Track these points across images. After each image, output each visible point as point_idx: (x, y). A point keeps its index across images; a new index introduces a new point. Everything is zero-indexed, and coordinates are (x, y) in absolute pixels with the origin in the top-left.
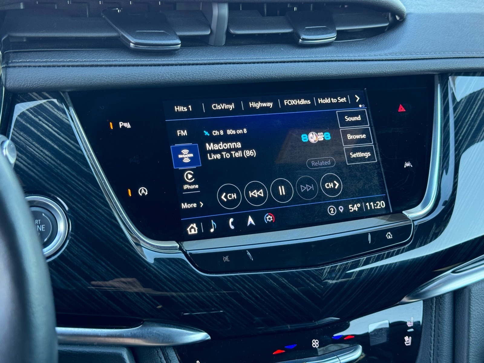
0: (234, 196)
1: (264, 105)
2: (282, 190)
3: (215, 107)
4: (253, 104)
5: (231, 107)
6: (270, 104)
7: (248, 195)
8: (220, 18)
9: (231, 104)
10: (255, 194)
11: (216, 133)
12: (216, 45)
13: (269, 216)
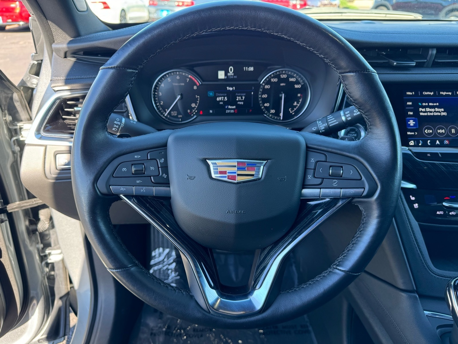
0: (431, 131)
1: (447, 93)
2: (453, 131)
3: (424, 93)
4: (441, 93)
5: (432, 93)
6: (450, 93)
7: (437, 131)
8: (432, 55)
9: (432, 92)
10: (440, 131)
11: (424, 104)
12: (427, 67)
13: (446, 141)
